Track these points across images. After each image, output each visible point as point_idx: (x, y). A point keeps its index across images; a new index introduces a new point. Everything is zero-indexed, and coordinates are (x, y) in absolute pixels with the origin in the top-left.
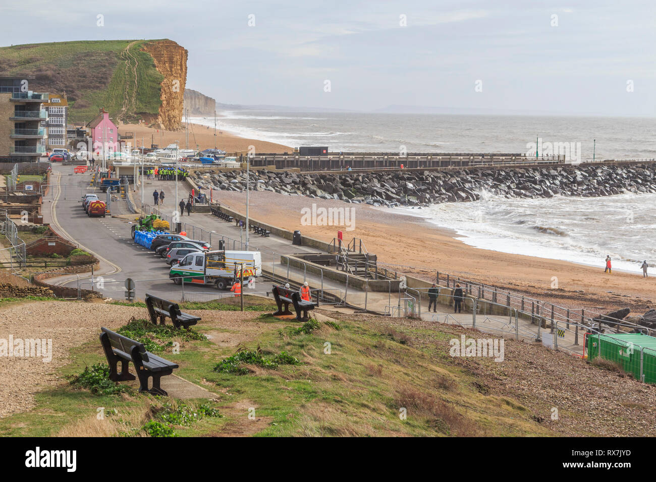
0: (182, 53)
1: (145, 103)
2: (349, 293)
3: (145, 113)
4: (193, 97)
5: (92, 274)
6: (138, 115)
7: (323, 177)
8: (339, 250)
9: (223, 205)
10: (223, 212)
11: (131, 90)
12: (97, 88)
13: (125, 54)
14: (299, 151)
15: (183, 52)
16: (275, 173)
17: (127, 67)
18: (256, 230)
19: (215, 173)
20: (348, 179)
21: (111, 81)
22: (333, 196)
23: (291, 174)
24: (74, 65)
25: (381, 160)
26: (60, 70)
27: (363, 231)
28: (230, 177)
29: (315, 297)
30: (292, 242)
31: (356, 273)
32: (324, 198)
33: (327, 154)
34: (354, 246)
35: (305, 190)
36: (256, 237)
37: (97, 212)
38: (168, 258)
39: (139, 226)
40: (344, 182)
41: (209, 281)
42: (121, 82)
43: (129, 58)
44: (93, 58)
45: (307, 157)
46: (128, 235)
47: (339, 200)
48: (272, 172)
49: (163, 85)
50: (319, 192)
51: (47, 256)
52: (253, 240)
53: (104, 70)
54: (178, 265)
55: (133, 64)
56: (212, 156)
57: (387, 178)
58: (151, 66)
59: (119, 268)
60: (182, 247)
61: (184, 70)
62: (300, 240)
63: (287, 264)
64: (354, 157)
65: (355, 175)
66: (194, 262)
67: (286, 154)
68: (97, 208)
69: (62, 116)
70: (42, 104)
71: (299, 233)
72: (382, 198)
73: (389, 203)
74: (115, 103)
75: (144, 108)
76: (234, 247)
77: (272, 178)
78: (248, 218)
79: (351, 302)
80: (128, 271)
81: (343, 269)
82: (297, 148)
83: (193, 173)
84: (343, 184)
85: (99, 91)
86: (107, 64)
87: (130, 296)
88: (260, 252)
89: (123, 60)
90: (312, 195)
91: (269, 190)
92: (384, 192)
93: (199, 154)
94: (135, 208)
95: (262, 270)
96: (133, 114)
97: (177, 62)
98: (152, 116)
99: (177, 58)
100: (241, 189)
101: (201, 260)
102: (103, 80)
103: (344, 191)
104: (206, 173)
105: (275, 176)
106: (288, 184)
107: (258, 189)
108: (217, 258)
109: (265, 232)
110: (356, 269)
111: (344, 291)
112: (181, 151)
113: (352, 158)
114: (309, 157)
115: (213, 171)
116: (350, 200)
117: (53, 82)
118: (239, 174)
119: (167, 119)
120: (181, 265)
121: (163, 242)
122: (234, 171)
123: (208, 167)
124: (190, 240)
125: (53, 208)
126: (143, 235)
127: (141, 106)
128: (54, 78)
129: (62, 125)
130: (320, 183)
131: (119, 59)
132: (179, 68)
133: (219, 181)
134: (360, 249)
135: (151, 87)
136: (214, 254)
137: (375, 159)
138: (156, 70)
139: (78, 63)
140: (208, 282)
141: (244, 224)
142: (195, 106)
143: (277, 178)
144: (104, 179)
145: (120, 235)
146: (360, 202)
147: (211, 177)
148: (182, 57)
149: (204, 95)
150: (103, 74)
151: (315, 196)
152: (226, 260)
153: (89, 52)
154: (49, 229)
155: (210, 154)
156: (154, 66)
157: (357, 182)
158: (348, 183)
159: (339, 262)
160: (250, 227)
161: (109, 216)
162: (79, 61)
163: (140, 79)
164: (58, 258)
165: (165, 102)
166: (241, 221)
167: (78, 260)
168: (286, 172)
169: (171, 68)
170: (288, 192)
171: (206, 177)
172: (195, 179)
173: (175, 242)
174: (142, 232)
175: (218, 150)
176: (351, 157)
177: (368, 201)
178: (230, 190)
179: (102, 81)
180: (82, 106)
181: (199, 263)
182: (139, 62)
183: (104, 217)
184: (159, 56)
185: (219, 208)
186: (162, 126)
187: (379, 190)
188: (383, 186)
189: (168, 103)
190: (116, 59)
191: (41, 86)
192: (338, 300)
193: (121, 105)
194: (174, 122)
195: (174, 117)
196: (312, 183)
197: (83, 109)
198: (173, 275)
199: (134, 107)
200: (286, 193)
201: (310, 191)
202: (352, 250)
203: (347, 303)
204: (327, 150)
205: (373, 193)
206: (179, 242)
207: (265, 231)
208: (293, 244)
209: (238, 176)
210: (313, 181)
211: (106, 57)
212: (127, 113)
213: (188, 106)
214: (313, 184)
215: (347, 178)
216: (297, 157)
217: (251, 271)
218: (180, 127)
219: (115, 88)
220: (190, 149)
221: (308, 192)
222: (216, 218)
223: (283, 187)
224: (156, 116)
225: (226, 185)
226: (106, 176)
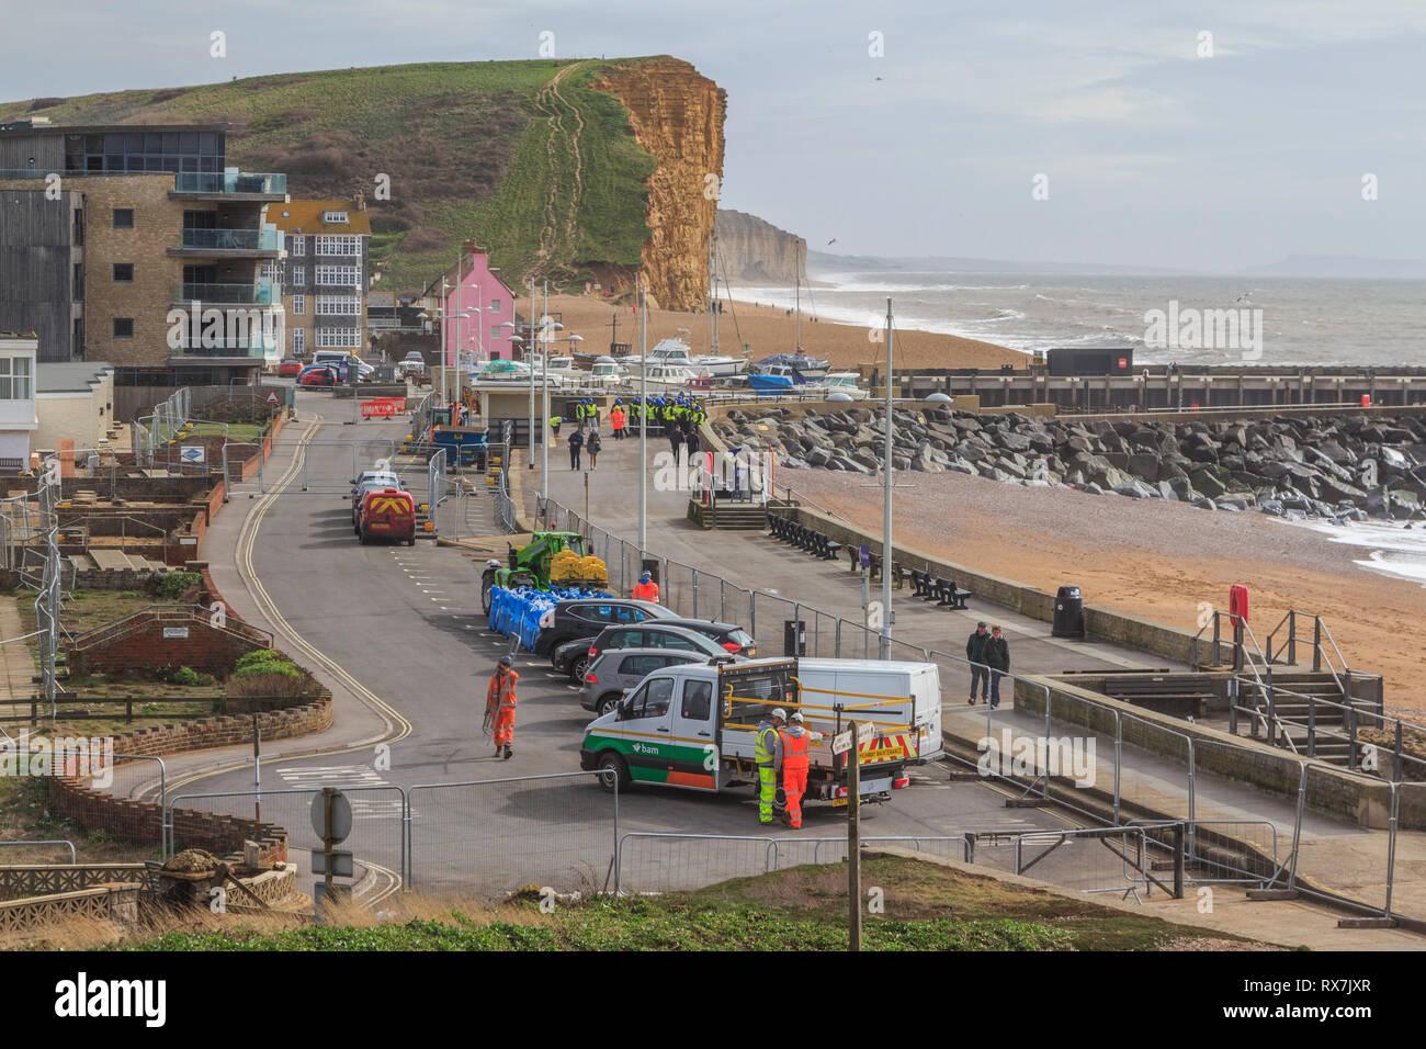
0: (710, 98)
1: (603, 235)
2: (1306, 835)
3: (602, 264)
4: (746, 233)
5: (257, 754)
6: (584, 270)
7: (1127, 431)
8: (1237, 658)
9: (810, 505)
10: (808, 528)
11: (565, 198)
12: (469, 193)
13: (548, 99)
14: (1045, 363)
15: (714, 94)
16: (976, 418)
17: (552, 135)
18: (919, 585)
19: (793, 417)
20: (1204, 436)
21: (509, 175)
22: (1158, 488)
23: (1026, 422)
24: (406, 131)
25: (1293, 386)
26: (367, 146)
27: (1270, 595)
28: (841, 428)
29: (1167, 852)
30: (1050, 628)
31: (1308, 746)
32: (1131, 493)
33: (1130, 370)
34: (1292, 641)
35: (1072, 470)
36: (917, 611)
37: (387, 526)
38: (588, 686)
39: (507, 571)
40: (1191, 447)
41: (735, 778)
42: (535, 177)
43: (559, 108)
44: (458, 110)
45: (1069, 379)
46: (469, 600)
47: (1177, 502)
48: (967, 416)
49: (654, 184)
50: (1115, 477)
51: (158, 678)
52: (907, 620)
53: (489, 143)
54: (614, 713)
55: (570, 125)
56: (787, 372)
57: (1323, 435)
58: (621, 131)
59: (404, 722)
60: (645, 642)
61: (714, 145)
62: (1081, 621)
63: (1044, 711)
64: (1210, 379)
65: (1225, 426)
66: (676, 702)
67: (1007, 371)
68: (388, 516)
69: (352, 261)
70: (265, 209)
71: (1076, 594)
72: (1310, 495)
73: (1333, 510)
74: (517, 236)
75: (600, 248)
76: (838, 645)
77: (969, 433)
78: (892, 543)
79: (1318, 876)
80: (435, 736)
81: (1255, 730)
82: (1041, 353)
83: (724, 415)
84: (1185, 451)
85: (472, 204)
86: (497, 127)
87: (332, 871)
88: (934, 666)
89: (543, 114)
90: (1093, 484)
91: (959, 469)
92: (1316, 477)
93: (750, 369)
94: (520, 516)
95: (946, 735)
96: (569, 268)
97: (695, 121)
98: (622, 272)
99: (694, 110)
100: (872, 466)
101: (703, 698)
102: (486, 172)
103: (1191, 473)
104: (763, 416)
105: (977, 426)
106: (1017, 451)
107: (925, 466)
108: (767, 687)
109: (952, 594)
110: (1311, 732)
111: (1285, 829)
112: (696, 360)
113: (1206, 383)
114: (1077, 379)
115: (785, 412)
116: (1212, 503)
117: (345, 177)
118: (867, 420)
119: (664, 279)
120: (627, 714)
121: (580, 625)
122: (851, 412)
123: (769, 402)
124: (678, 618)
125: (255, 517)
126: (515, 601)
127: (591, 243)
128: (348, 168)
129: (353, 288)
130: (1118, 448)
131: (531, 112)
132: (701, 138)
133: (804, 442)
134: (1317, 653)
135: (619, 189)
136: (755, 671)
137: (1274, 384)
138: (633, 142)
139: (416, 126)
140: (732, 784)
141: (875, 564)
142: (751, 258)
143: (983, 434)
144: (437, 428)
145: (445, 604)
146: (1242, 508)
147: (780, 429)
148: (710, 107)
149: (774, 228)
150: (485, 154)
151: (1103, 488)
152: (804, 697)
153: (445, 93)
154: (202, 581)
155: (781, 367)
156: (630, 131)
157: (1232, 447)
158: (1202, 448)
159: (1236, 705)
160: (898, 576)
161: (430, 542)
162: (418, 121)
163: (590, 165)
164: (199, 684)
165: (658, 233)
166: (866, 556)
167: (250, 692)
168: (1012, 415)
169: (678, 136)
170: (1019, 475)
171: (764, 428)
172: (729, 434)
173: (620, 626)
174: (513, 591)
175: (806, 359)
176: (1202, 378)
177: (1267, 504)
178: (839, 468)
179: (483, 173)
180: (426, 245)
181: (695, 707)
182: (588, 121)
183: (412, 544)
184: (643, 105)
185: (795, 514)
186: (649, 298)
187: (1299, 472)
188: (1310, 458)
189: (668, 236)
190: (522, 112)
191: (313, 189)
192: (1259, 865)
193: (536, 243)
194: (686, 288)
195: (685, 275)
196: (1091, 448)
197: (427, 254)
198: (594, 757)
199: (571, 245)
200: (1013, 480)
201: (1085, 472)
202: (1284, 657)
203: (1299, 882)
204: (1129, 361)
205: (1281, 479)
206: (638, 626)
207: (953, 587)
208: (1055, 635)
209: (862, 426)
210: (1094, 442)
211: (496, 108)
212: (551, 264)
213: (730, 258)
214: (1097, 451)
215: (1200, 435)
216: (1040, 379)
217: (900, 740)
218: (703, 307)
219: (519, 192)
220: (722, 355)
221: (1080, 478)
222: (783, 548)
223: (1004, 460)
224: (631, 271)
225: (827, 454)
226: (446, 420)
